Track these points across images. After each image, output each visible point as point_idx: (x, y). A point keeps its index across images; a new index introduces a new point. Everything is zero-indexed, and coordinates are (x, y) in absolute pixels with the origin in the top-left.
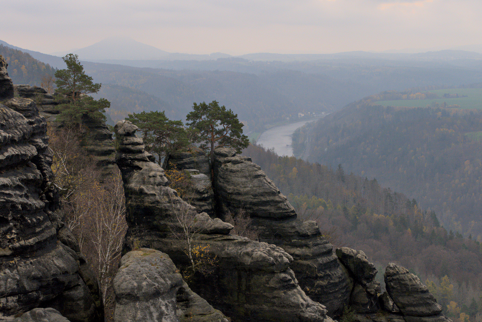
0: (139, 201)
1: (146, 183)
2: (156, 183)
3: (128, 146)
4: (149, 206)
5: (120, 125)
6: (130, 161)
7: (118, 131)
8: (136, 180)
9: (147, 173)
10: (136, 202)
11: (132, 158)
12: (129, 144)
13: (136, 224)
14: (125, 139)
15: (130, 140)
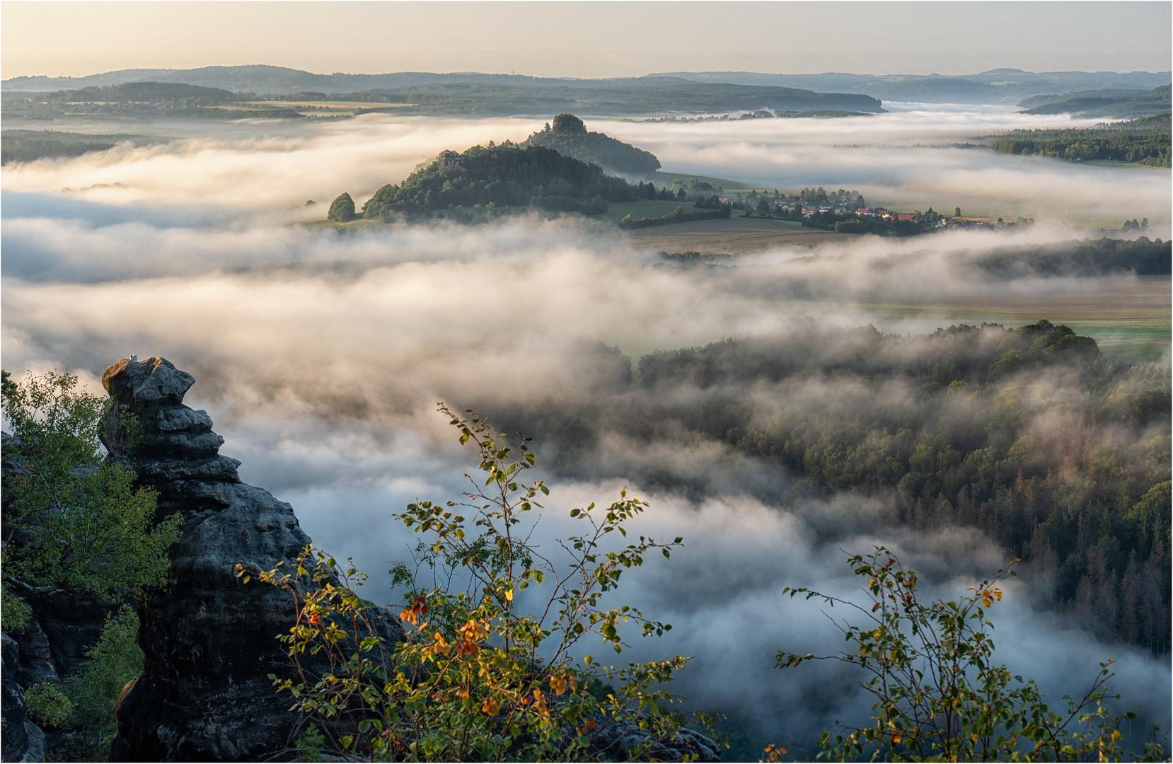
0: (242, 607)
1: (253, 551)
2: (285, 550)
3: (174, 438)
4: (280, 622)
5: (136, 371)
6: (182, 482)
7: (131, 390)
8: (218, 543)
9: (249, 519)
10: (233, 612)
11: (190, 473)
12: (178, 432)
13: (231, 681)
14: (162, 416)
15: (179, 417)
